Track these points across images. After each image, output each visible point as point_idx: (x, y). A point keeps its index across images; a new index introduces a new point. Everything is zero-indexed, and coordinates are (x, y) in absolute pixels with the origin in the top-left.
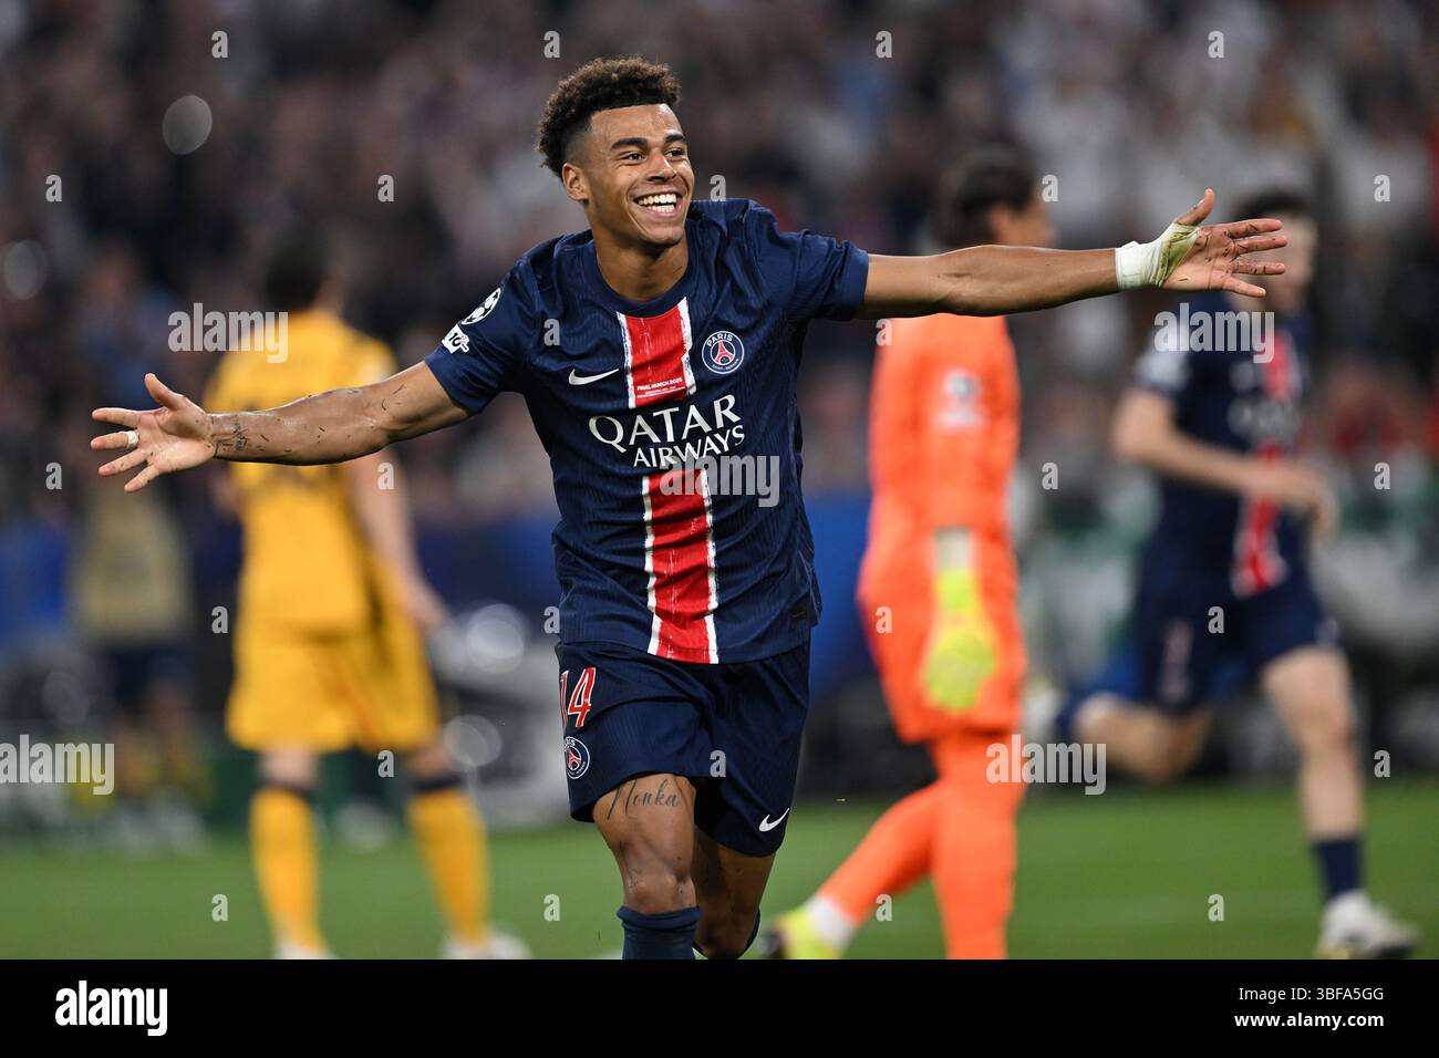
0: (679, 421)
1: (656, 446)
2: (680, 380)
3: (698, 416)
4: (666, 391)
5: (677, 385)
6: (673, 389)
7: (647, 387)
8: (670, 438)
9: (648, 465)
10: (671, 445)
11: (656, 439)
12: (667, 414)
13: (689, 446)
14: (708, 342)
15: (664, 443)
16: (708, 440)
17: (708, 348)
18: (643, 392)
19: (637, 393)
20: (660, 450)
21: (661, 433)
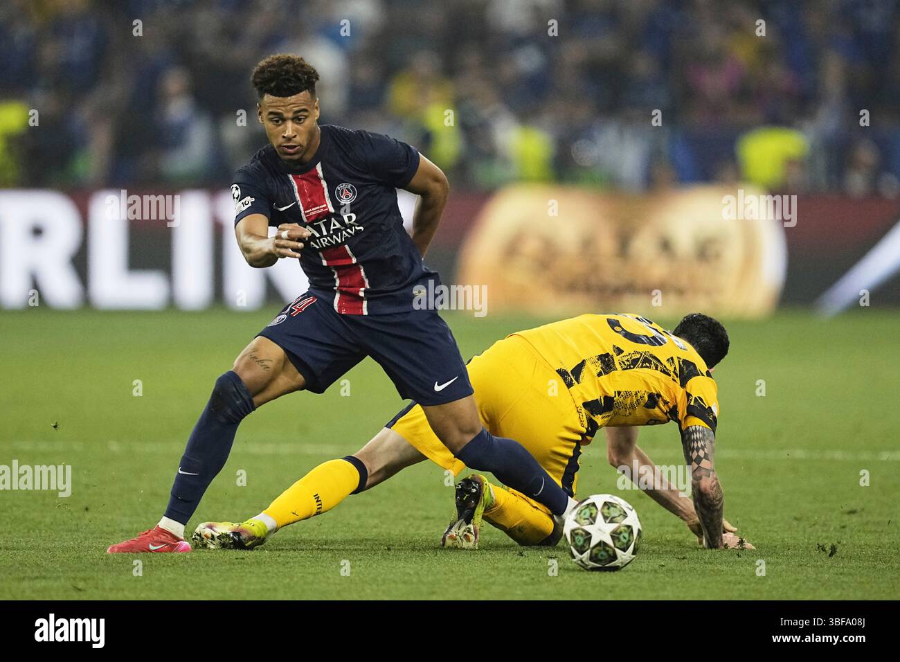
0: (327, 225)
1: (319, 238)
2: (325, 205)
3: (336, 223)
4: (319, 212)
5: (324, 208)
6: (322, 210)
7: (310, 210)
8: (325, 233)
9: (318, 247)
10: (326, 236)
11: (318, 235)
12: (321, 223)
13: (334, 236)
14: (338, 188)
15: (322, 236)
16: (344, 232)
17: (338, 191)
18: (309, 213)
19: (306, 214)
20: (321, 240)
21: (320, 231)
